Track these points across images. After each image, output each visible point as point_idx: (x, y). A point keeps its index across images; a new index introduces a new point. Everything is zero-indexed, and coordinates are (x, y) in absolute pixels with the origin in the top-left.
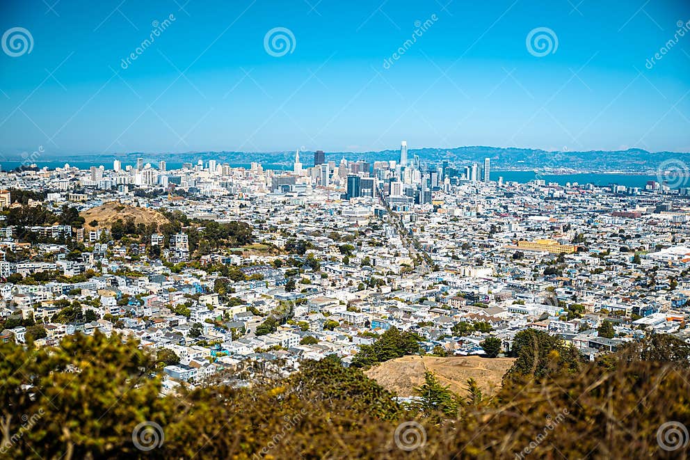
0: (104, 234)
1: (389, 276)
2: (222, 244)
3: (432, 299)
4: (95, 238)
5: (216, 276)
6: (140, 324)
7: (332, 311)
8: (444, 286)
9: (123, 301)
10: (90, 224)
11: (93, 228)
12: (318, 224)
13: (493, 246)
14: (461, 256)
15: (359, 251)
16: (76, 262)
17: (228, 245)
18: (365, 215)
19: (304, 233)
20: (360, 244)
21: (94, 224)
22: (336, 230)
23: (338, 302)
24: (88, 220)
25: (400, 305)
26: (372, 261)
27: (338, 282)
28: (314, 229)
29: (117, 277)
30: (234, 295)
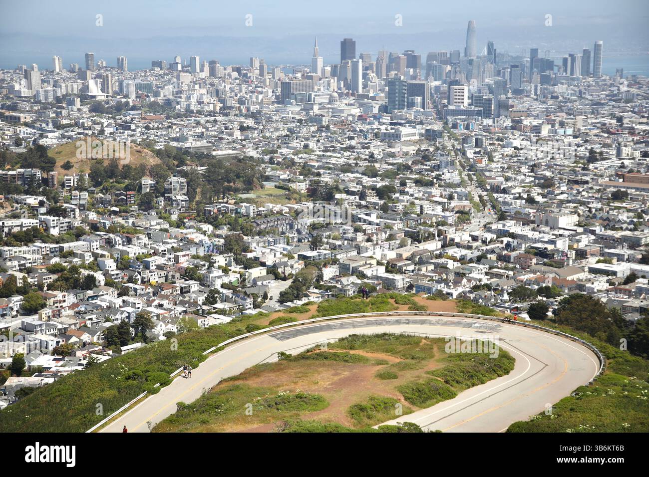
0: (81, 179)
1: (440, 227)
2: (229, 189)
3: (493, 257)
4: (72, 184)
5: (224, 231)
6: (148, 291)
7: (368, 272)
8: (510, 240)
9: (124, 264)
10: (62, 167)
11: (66, 172)
12: (347, 153)
13: (587, 182)
14: (539, 199)
15: (403, 193)
16: (61, 218)
17: (236, 191)
18: (413, 138)
19: (330, 169)
20: (403, 184)
21: (67, 166)
22: (372, 162)
23: (374, 262)
24: (60, 162)
25: (451, 265)
26: (419, 208)
27: (375, 236)
28: (342, 161)
29: (112, 236)
30: (250, 255)
